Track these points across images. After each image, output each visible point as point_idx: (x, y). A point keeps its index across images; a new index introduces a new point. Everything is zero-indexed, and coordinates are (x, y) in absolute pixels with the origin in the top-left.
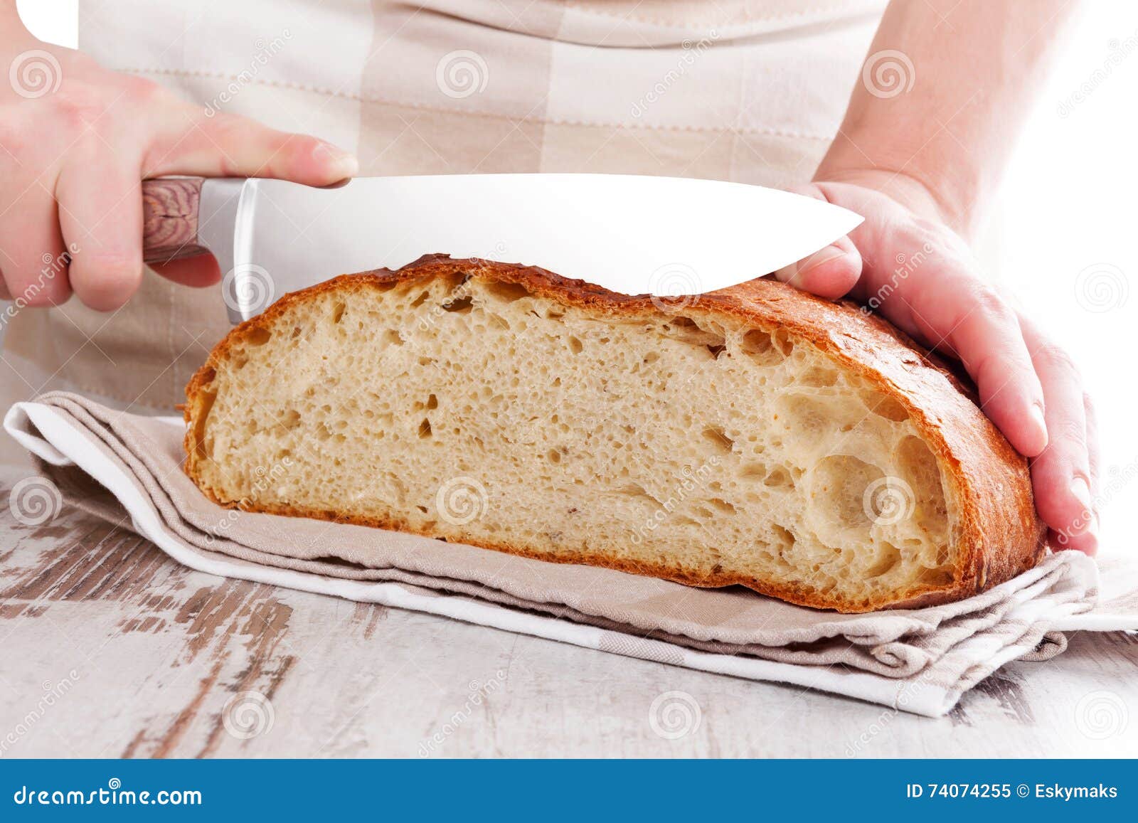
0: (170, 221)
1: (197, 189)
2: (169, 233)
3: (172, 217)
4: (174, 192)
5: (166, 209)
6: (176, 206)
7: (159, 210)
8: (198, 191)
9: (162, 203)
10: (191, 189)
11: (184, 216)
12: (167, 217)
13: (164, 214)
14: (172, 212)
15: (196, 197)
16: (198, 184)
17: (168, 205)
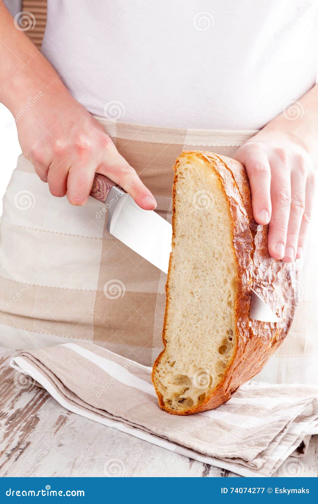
0: (99, 192)
1: (110, 188)
2: (98, 196)
3: (100, 192)
4: (103, 184)
5: (100, 188)
6: (103, 189)
7: (97, 187)
8: (110, 189)
9: (99, 185)
10: (108, 187)
11: (104, 193)
12: (99, 190)
13: (98, 189)
14: (101, 190)
15: (109, 190)
16: (111, 186)
17: (100, 187)
